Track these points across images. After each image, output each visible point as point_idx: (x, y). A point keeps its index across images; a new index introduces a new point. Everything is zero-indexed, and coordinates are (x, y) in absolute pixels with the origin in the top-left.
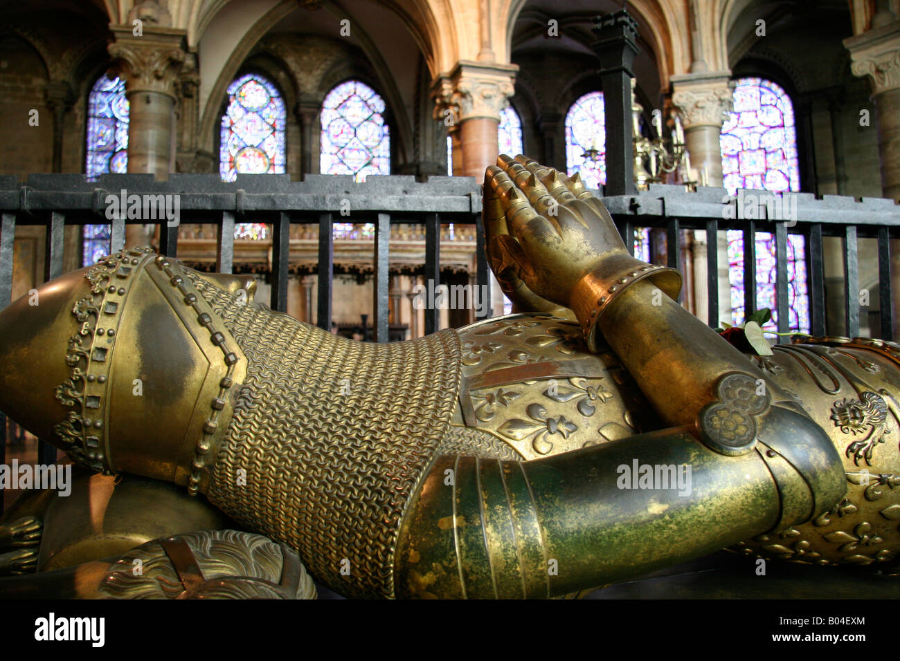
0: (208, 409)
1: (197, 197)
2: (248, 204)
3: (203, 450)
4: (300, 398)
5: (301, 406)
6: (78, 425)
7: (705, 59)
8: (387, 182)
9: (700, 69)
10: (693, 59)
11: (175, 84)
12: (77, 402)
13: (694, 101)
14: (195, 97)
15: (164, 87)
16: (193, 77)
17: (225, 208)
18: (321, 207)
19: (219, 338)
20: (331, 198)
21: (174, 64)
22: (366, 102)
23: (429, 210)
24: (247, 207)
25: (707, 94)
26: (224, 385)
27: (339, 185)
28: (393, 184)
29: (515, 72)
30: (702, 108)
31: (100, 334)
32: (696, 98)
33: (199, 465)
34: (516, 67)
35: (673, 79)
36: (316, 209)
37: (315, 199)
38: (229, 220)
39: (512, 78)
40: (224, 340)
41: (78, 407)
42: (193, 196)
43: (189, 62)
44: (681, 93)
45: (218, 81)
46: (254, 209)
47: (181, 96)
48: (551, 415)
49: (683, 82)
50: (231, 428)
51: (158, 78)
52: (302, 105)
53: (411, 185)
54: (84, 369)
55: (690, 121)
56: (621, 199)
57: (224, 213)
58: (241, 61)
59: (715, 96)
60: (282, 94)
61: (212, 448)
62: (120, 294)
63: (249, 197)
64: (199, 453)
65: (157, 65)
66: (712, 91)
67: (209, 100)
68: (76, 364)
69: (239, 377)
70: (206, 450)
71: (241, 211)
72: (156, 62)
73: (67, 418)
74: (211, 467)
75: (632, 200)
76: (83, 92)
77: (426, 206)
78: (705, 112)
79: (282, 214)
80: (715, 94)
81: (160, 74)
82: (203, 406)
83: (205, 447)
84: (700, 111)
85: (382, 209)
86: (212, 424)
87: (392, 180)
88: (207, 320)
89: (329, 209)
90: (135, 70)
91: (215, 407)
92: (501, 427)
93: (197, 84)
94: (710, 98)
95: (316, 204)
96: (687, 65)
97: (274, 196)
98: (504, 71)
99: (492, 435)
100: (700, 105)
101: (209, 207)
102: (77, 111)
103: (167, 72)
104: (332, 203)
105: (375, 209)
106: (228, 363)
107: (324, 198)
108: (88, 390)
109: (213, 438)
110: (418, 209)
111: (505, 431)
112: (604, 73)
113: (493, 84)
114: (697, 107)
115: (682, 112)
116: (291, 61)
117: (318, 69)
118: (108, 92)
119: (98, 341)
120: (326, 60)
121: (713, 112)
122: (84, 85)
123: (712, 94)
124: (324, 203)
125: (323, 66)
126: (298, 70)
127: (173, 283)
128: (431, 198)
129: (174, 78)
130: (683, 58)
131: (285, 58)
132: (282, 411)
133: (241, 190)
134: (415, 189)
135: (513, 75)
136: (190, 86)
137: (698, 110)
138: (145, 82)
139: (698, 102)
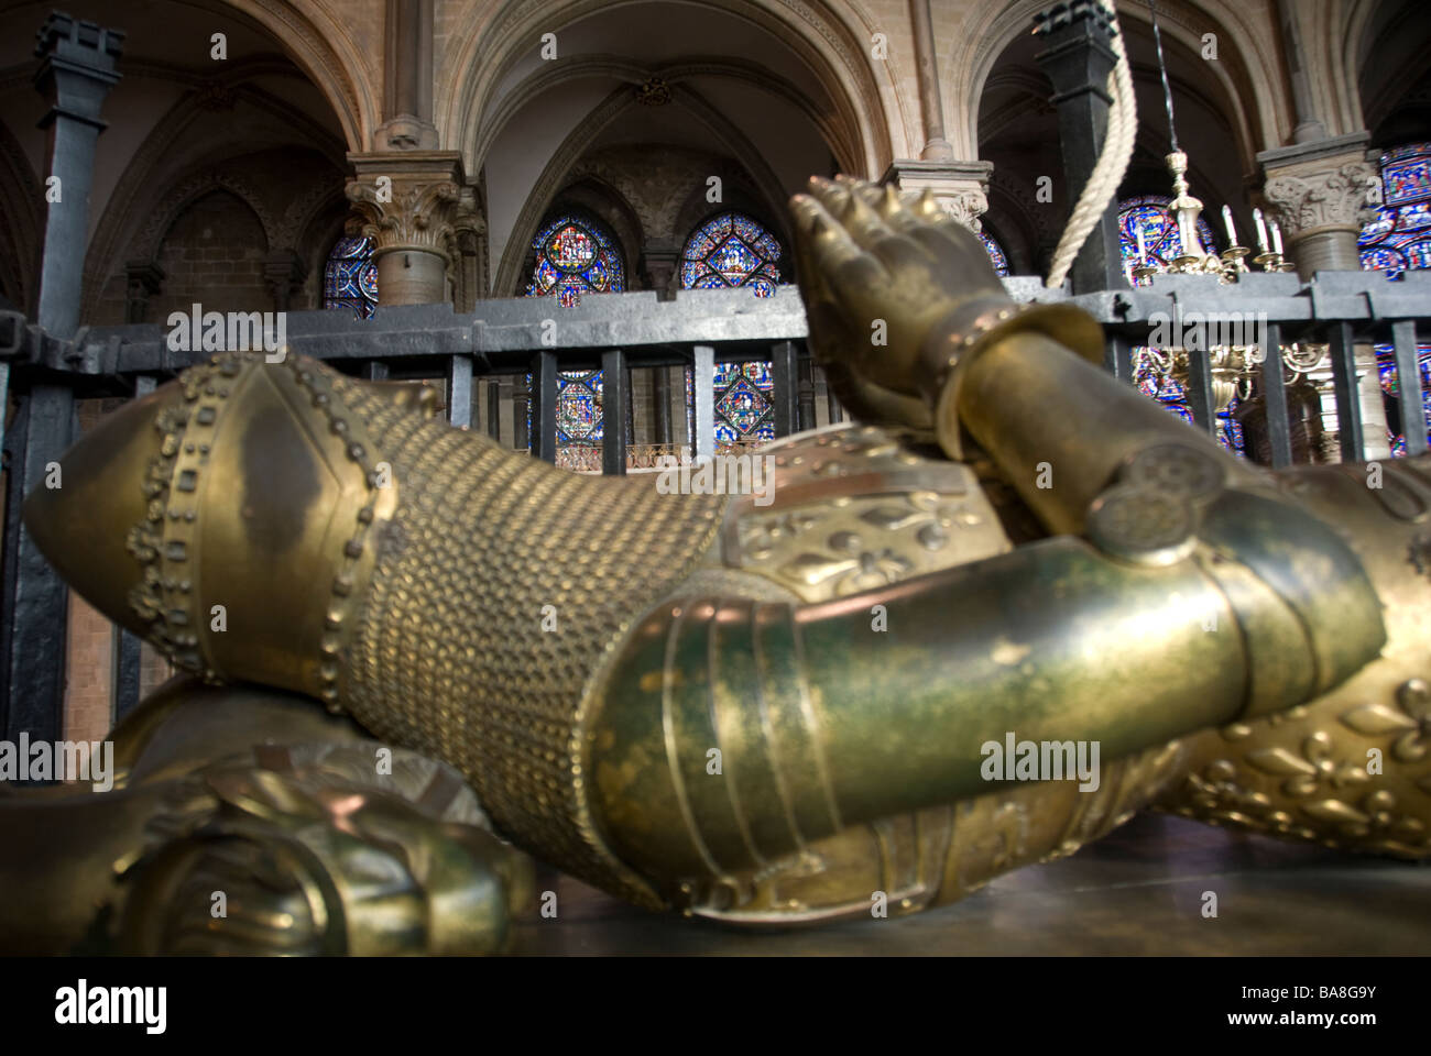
0: (340, 556)
1: (414, 335)
2: (490, 342)
3: (332, 622)
4: (476, 538)
5: (476, 547)
6: (157, 588)
7: (1319, 117)
8: (710, 299)
9: (1310, 134)
10: (1295, 118)
11: (447, 236)
12: (157, 554)
13: (1303, 192)
14: (482, 257)
15: (429, 240)
16: (476, 223)
17: (456, 350)
18: (603, 341)
19: (357, 452)
20: (618, 327)
21: (444, 205)
22: (751, 246)
23: (775, 336)
24: (489, 346)
25: (1326, 177)
26: (365, 519)
27: (634, 307)
28: (720, 302)
29: (989, 172)
30: (1320, 201)
31: (190, 452)
32: (1307, 185)
33: (330, 648)
34: (990, 165)
35: (1261, 156)
36: (595, 344)
37: (595, 328)
38: (462, 369)
39: (982, 183)
40: (364, 454)
41: (156, 560)
42: (407, 334)
43: (467, 200)
44: (1282, 180)
45: (515, 230)
46: (499, 350)
47: (457, 253)
48: (870, 547)
49: (1282, 160)
50: (373, 585)
51: (421, 228)
52: (647, 256)
53: (749, 302)
54: (165, 503)
55: (1299, 227)
56: (1097, 298)
57: (455, 358)
58: (550, 195)
59: (1341, 179)
60: (616, 243)
61: (346, 621)
62: (223, 397)
63: (493, 332)
64: (330, 627)
65: (417, 209)
66: (1336, 171)
67: (503, 261)
68: (156, 496)
69: (384, 511)
70: (338, 623)
71: (479, 352)
72: (416, 205)
73: (143, 578)
74: (347, 651)
75: (1118, 298)
76: (315, 262)
77: (770, 330)
78: (1326, 208)
79: (543, 354)
80: (1341, 174)
81: (424, 221)
82: (334, 553)
83: (336, 617)
84: (1317, 207)
85: (700, 338)
86: (345, 580)
87: (718, 297)
88: (340, 426)
89: (615, 344)
90: (385, 220)
91: (351, 552)
92: (785, 566)
93: (483, 236)
94: (1334, 184)
95: (595, 338)
96: (1286, 132)
97: (529, 328)
98: (968, 172)
99: (765, 577)
100: (1314, 197)
101: (432, 350)
102: (307, 292)
103: (433, 218)
104: (621, 334)
105: (688, 339)
106: (370, 486)
107: (607, 326)
108: (170, 532)
109: (347, 604)
110: (758, 335)
111: (789, 571)
112: (1060, 101)
113: (953, 196)
114: (1309, 201)
115: (1283, 213)
116: (627, 189)
117: (669, 199)
118: (352, 260)
119: (184, 462)
120: (683, 184)
121: (1341, 207)
122: (317, 254)
123: (1336, 176)
124: (607, 334)
125: (678, 194)
126: (640, 203)
127: (299, 380)
128: (780, 318)
129: (445, 227)
130: (1277, 119)
131: (618, 186)
132: (449, 556)
133: (480, 322)
134: (756, 307)
135: (984, 177)
136: (472, 239)
137: (1313, 206)
138: (401, 235)
139: (1311, 192)
